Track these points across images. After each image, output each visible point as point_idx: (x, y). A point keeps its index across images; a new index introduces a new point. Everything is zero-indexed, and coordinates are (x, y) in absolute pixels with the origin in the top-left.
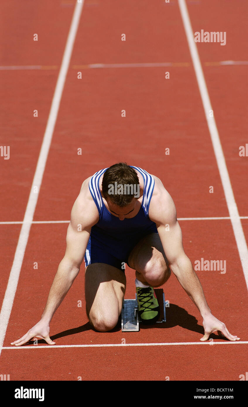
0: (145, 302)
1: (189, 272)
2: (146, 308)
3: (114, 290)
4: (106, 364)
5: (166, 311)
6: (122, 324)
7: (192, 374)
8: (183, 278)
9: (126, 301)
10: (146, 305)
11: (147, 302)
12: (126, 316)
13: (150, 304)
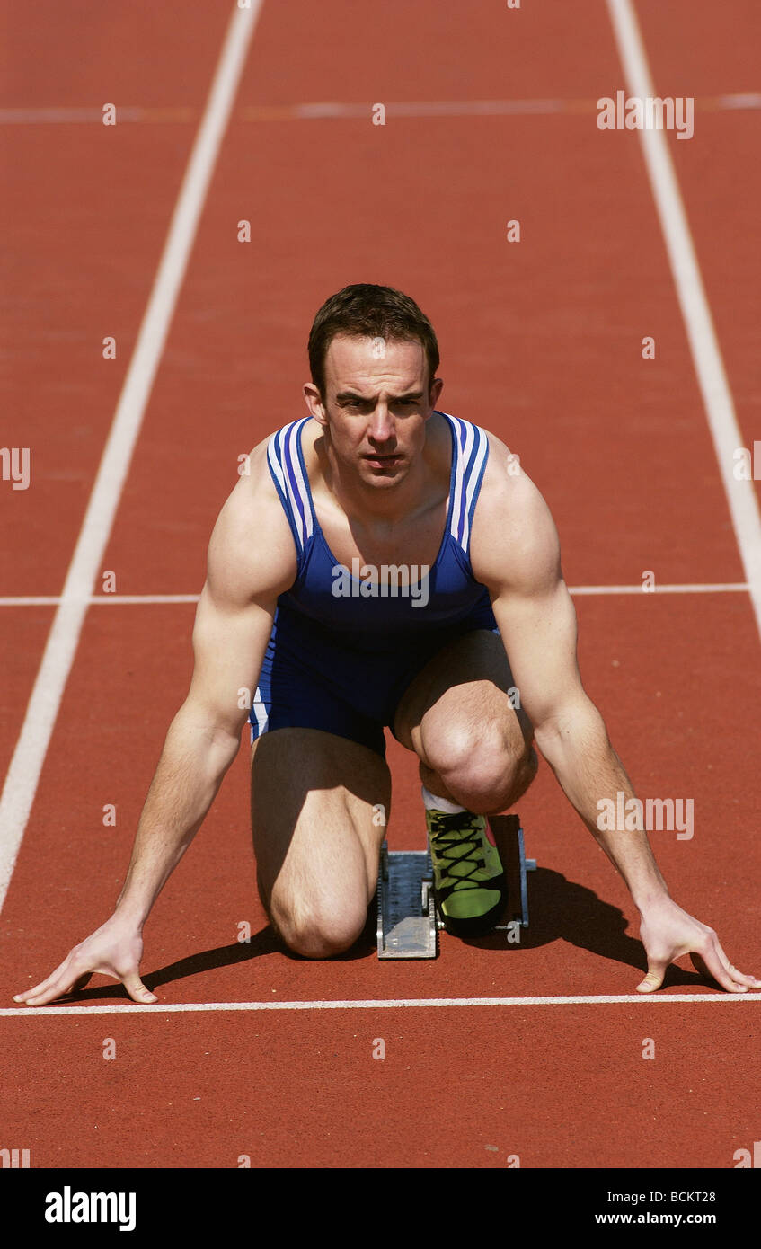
0: (457, 861)
1: (594, 756)
2: (460, 879)
3: (350, 817)
4: (321, 1068)
5: (528, 891)
6: (380, 934)
7: (612, 1104)
8: (576, 774)
9: (396, 857)
10: (461, 869)
11: (463, 858)
12: (391, 905)
13: (473, 866)
